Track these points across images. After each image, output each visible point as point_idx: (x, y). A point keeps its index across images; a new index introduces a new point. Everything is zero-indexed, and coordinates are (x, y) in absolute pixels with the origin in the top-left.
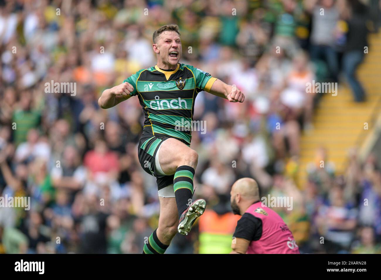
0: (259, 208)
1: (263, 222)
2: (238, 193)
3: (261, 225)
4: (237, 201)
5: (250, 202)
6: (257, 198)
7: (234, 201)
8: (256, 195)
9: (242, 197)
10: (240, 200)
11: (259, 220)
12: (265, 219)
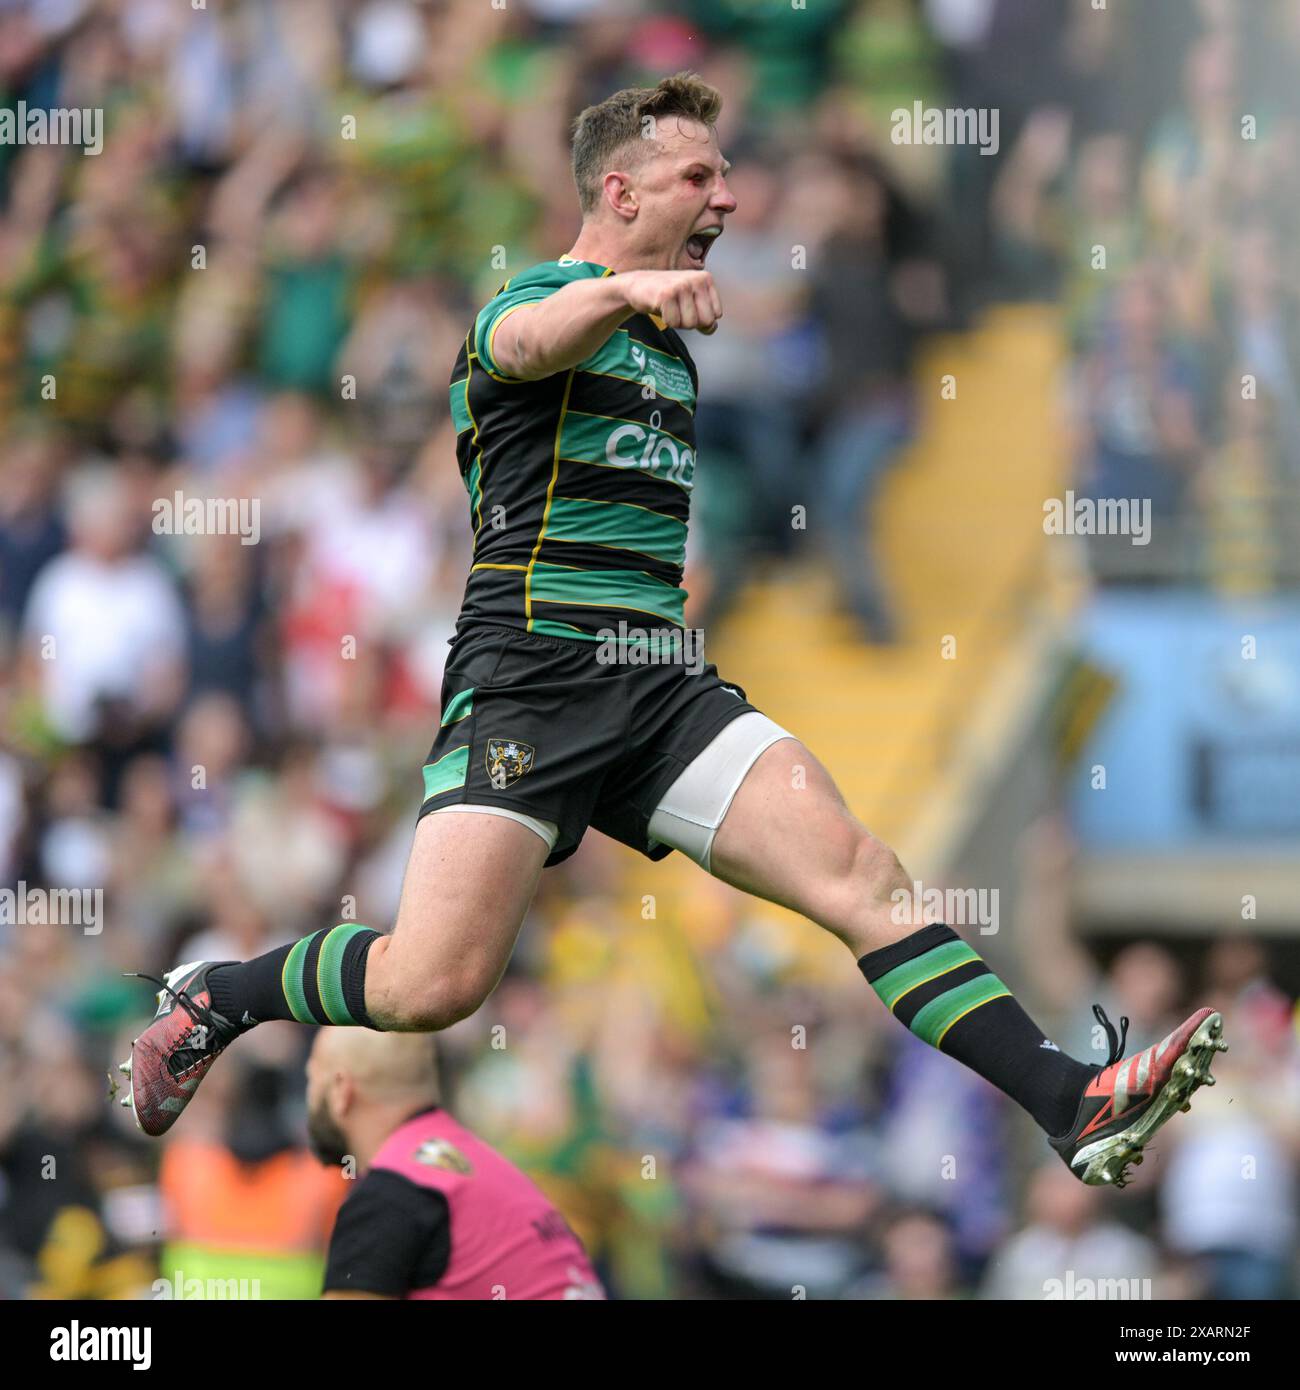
0: (431, 1141)
1: (454, 1204)
2: (342, 1070)
3: (445, 1220)
4: (337, 1105)
5: (395, 1110)
6: (428, 1093)
7: (324, 1105)
8: (421, 1078)
9: (360, 1089)
10: (352, 1102)
11: (435, 1198)
12: (460, 1190)
